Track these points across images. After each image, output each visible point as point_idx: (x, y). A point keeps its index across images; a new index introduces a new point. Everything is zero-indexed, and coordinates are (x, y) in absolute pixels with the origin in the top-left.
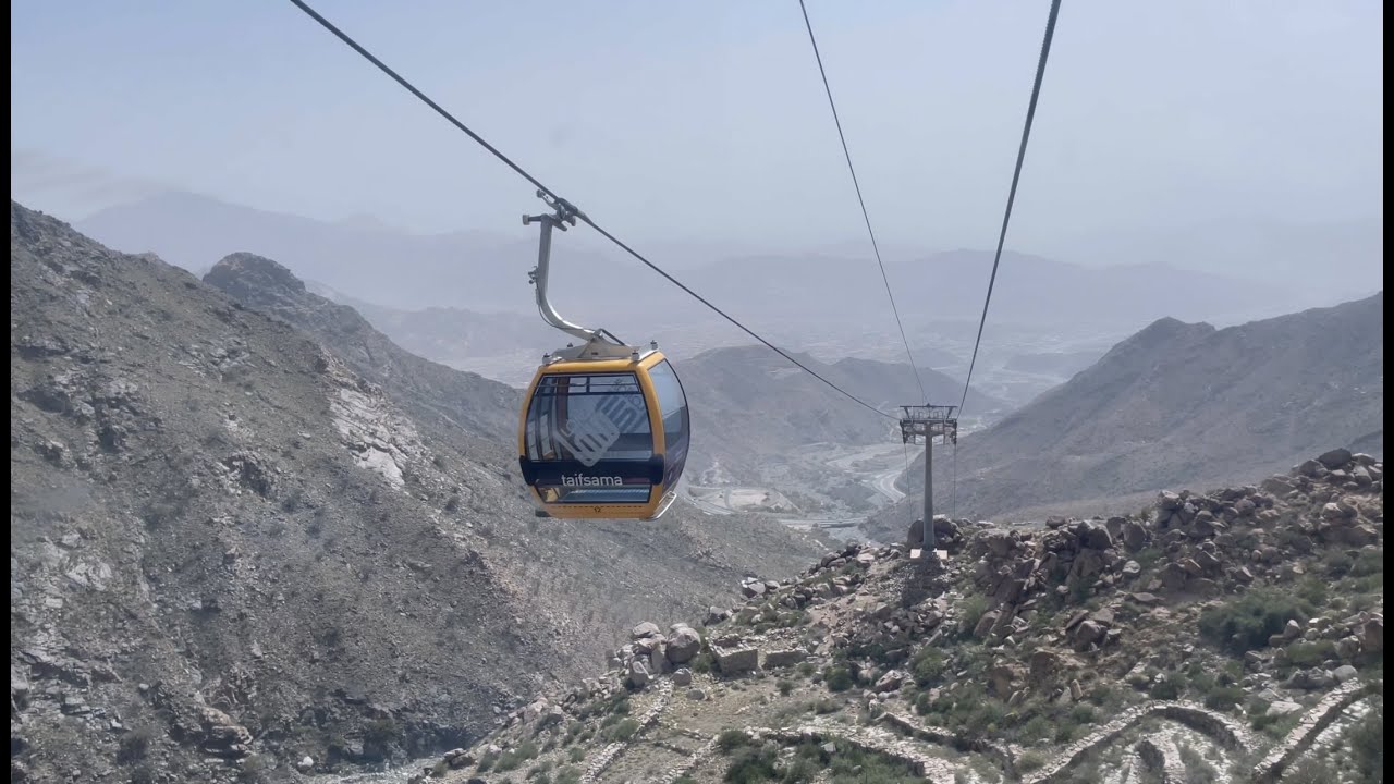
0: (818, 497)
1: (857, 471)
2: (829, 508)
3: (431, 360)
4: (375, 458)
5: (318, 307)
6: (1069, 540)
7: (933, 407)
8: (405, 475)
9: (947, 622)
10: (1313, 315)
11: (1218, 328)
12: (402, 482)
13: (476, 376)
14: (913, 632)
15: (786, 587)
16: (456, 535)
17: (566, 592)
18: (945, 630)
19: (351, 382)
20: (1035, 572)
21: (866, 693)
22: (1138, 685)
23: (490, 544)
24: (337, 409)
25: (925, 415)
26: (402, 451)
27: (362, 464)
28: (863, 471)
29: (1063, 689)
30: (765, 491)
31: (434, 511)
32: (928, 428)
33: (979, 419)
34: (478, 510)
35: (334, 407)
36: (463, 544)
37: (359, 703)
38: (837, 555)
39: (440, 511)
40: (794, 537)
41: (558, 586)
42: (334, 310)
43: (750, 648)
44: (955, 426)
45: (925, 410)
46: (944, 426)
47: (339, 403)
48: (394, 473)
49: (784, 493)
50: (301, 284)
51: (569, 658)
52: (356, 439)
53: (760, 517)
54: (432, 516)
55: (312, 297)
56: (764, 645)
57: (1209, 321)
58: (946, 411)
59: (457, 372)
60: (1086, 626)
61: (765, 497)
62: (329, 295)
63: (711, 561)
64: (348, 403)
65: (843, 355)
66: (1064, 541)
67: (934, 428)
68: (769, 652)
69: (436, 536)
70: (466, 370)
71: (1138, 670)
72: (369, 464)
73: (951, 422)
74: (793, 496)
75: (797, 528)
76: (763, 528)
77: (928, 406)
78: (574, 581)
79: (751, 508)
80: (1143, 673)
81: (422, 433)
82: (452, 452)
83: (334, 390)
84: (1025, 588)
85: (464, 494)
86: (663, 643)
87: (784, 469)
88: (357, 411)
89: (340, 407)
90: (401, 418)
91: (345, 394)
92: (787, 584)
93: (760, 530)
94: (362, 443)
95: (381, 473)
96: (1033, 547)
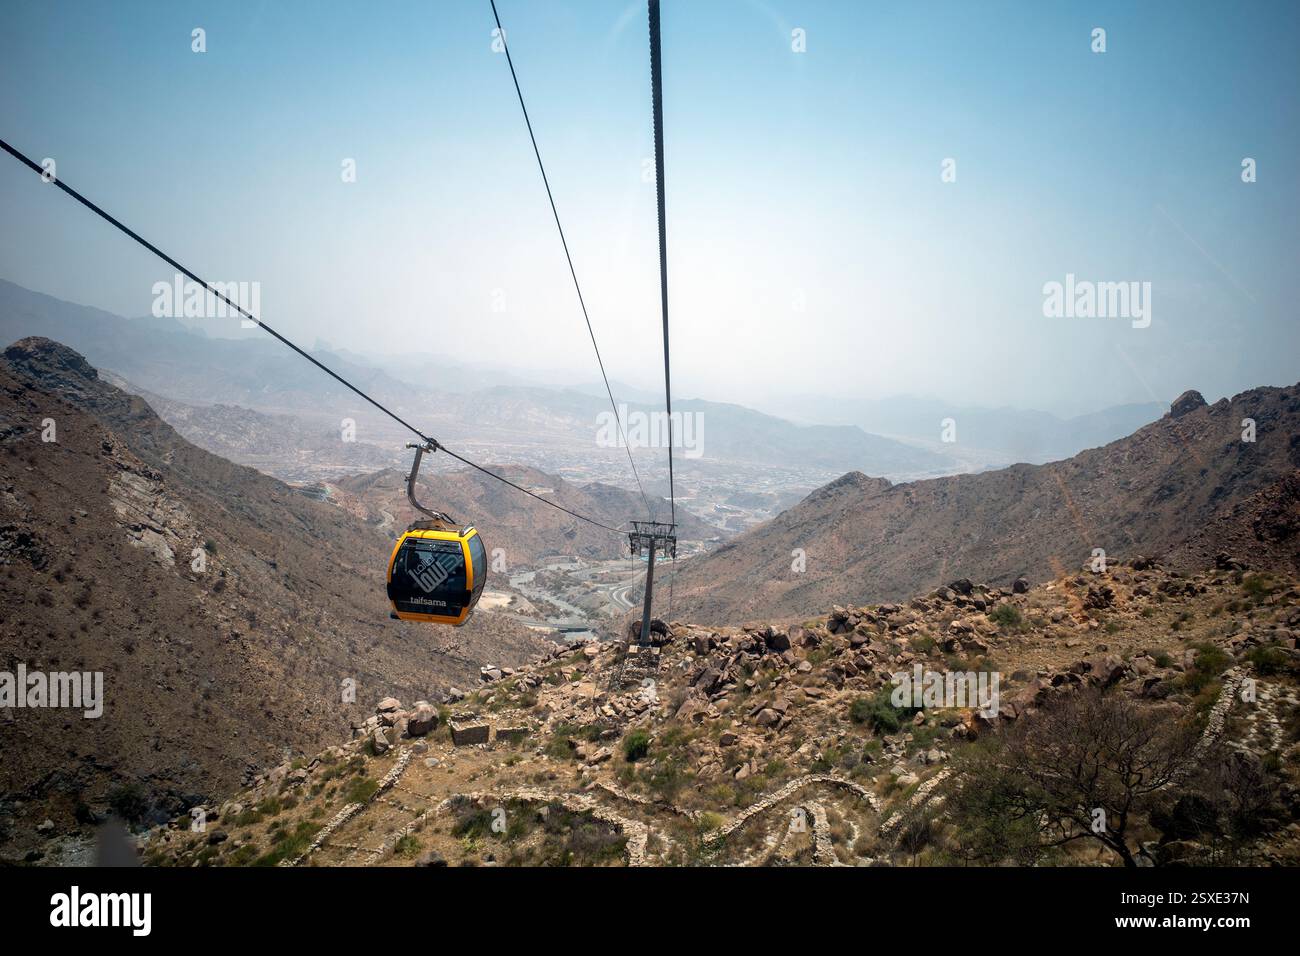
0: (558, 603)
1: (594, 582)
2: (568, 614)
3: (213, 452)
4: (149, 538)
5: (108, 394)
6: (759, 641)
7: (658, 524)
8: (176, 556)
9: (654, 708)
10: (965, 479)
11: (894, 484)
12: (172, 563)
13: (254, 472)
14: (624, 715)
15: (520, 674)
16: (220, 616)
17: (321, 675)
18: (652, 714)
19: (133, 466)
20: (729, 667)
21: (581, 766)
22: (803, 762)
23: (251, 627)
24: (116, 490)
25: (651, 530)
26: (176, 534)
27: (136, 543)
28: (600, 582)
29: (742, 765)
30: (511, 595)
31: (200, 593)
32: (652, 542)
33: (701, 544)
34: (244, 595)
35: (113, 487)
36: (226, 624)
37: (108, 769)
38: (566, 648)
39: (206, 593)
40: (534, 638)
41: (313, 669)
42: (123, 399)
43: (483, 725)
44: (675, 542)
45: (650, 527)
46: (666, 541)
47: (119, 485)
48: (168, 554)
49: (529, 598)
50: (95, 372)
51: (317, 735)
52: (131, 519)
53: (505, 618)
54: (199, 597)
55: (104, 385)
56: (495, 722)
57: (887, 477)
58: (668, 528)
59: (236, 465)
60: (765, 713)
61: (510, 600)
62: (120, 384)
63: (457, 655)
64: (128, 485)
65: (590, 480)
66: (755, 642)
67: (658, 542)
68: (499, 729)
69: (202, 615)
70: (245, 465)
71: (803, 749)
72: (143, 545)
73: (672, 537)
74: (536, 602)
75: (537, 629)
76: (508, 628)
77: (654, 523)
78: (328, 665)
79: (499, 609)
80: (807, 753)
81: (197, 518)
82: (223, 538)
83: (116, 472)
84: (719, 681)
85: (231, 580)
86: (405, 717)
87: (531, 576)
88: (135, 493)
89: (119, 488)
90: (178, 503)
91: (125, 476)
92: (521, 671)
93: (504, 629)
94: (136, 524)
95: (153, 553)
96: (730, 648)
